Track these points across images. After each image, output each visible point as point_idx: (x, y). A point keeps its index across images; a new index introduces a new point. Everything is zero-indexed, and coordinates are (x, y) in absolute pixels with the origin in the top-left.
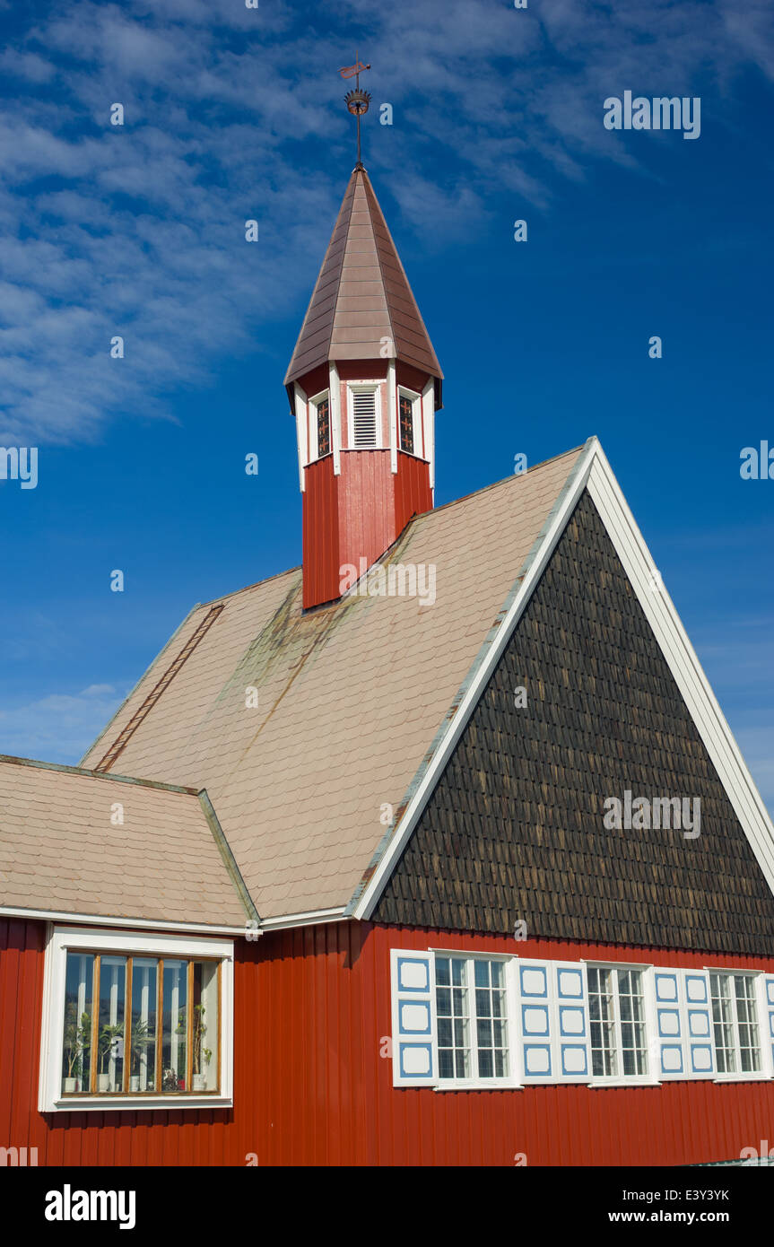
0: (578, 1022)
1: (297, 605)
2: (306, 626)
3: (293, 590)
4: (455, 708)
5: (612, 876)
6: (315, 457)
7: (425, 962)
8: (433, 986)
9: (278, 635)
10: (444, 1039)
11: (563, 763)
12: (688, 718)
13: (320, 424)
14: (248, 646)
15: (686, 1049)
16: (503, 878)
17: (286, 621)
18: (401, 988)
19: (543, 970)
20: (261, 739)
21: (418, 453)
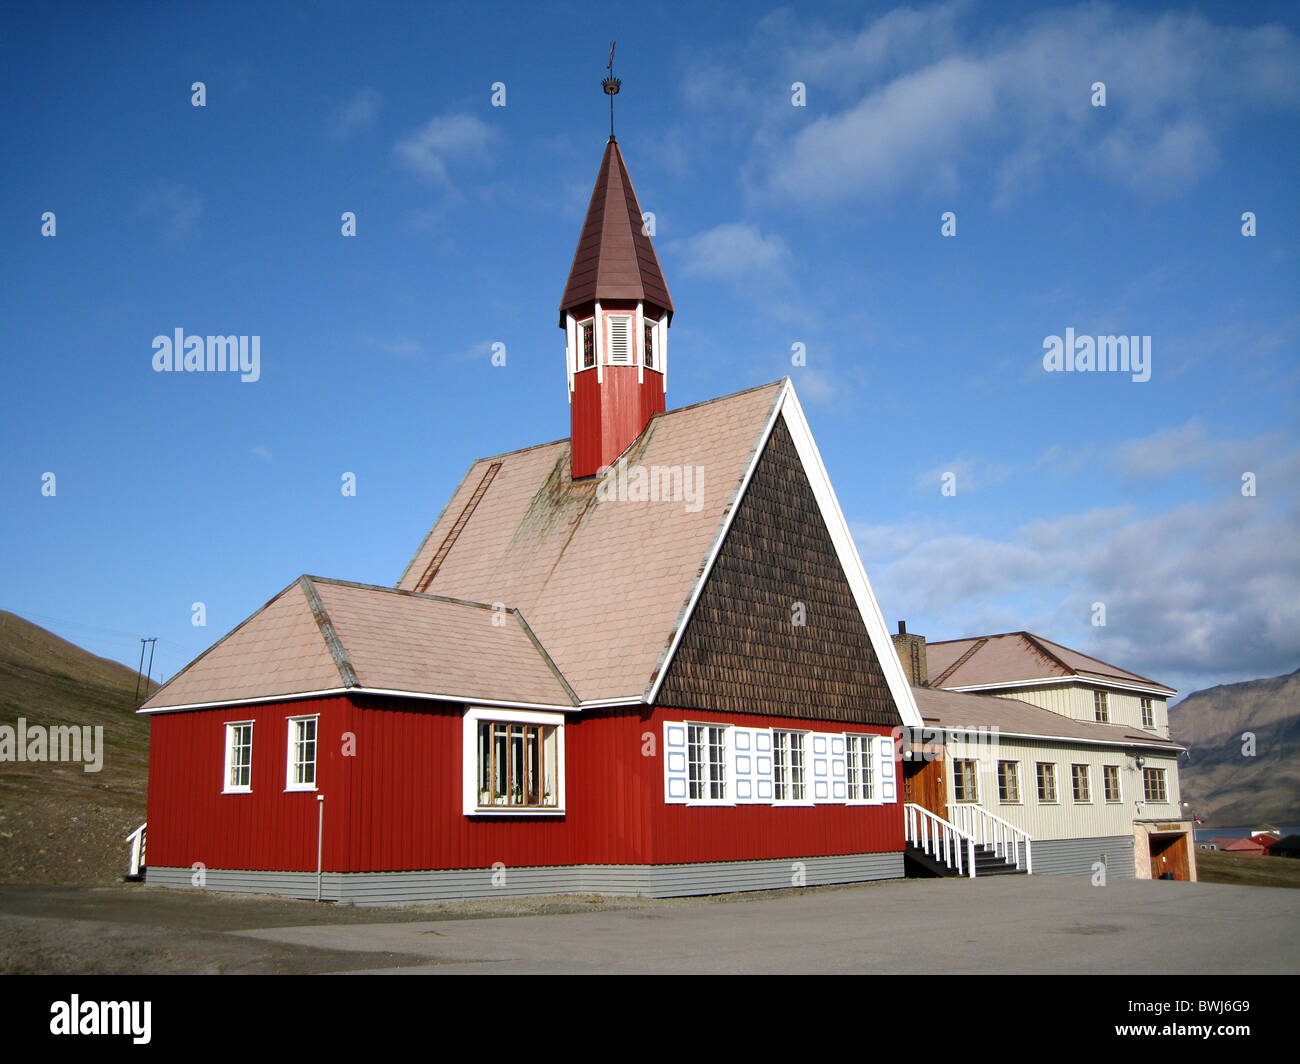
0: (768, 766)
1: (566, 473)
2: (576, 492)
3: (560, 460)
4: (702, 570)
5: (790, 674)
6: (582, 368)
7: (683, 729)
8: (687, 744)
9: (554, 495)
10: (692, 776)
11: (762, 601)
12: (840, 568)
13: (586, 342)
14: (529, 501)
15: (830, 784)
16: (727, 676)
17: (560, 484)
18: (670, 745)
19: (748, 734)
20: (555, 576)
21: (655, 367)
